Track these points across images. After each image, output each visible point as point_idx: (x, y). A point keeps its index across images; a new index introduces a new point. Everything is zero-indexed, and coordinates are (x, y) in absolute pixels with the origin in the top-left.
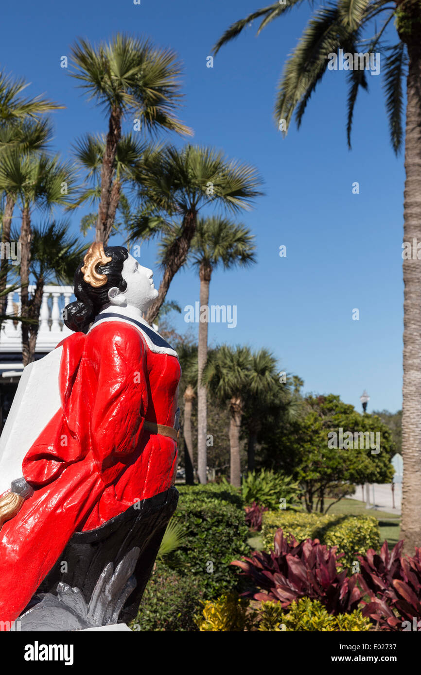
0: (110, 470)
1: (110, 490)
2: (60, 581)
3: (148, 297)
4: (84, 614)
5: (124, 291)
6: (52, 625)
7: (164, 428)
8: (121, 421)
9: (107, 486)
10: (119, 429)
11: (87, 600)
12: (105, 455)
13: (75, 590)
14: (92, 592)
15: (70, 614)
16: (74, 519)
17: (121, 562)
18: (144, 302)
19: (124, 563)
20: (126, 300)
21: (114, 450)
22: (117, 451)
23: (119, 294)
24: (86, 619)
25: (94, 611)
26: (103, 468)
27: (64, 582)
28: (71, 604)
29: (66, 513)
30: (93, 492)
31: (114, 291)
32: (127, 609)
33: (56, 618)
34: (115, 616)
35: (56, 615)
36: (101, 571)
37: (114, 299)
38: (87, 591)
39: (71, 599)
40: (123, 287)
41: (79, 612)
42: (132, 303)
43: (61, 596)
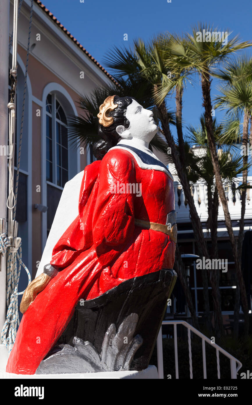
0: (105, 255)
1: (106, 270)
2: (75, 336)
3: (147, 130)
4: (97, 362)
5: (128, 128)
6: (70, 368)
7: (157, 225)
8: (109, 219)
9: (104, 267)
10: (107, 225)
11: (99, 351)
12: (98, 243)
13: (87, 343)
14: (101, 346)
15: (84, 361)
16: (77, 291)
17: (122, 324)
18: (145, 135)
19: (124, 325)
20: (130, 134)
21: (104, 240)
22: (107, 241)
23: (125, 130)
24: (99, 365)
25: (106, 360)
26: (98, 254)
27: (78, 337)
28: (86, 353)
29: (71, 286)
30: (93, 272)
31: (121, 128)
32: (137, 360)
33: (72, 362)
34: (127, 364)
35: (73, 360)
36: (106, 330)
37: (121, 134)
38: (97, 345)
39: (84, 350)
40: (127, 126)
41: (93, 360)
42: (136, 136)
43: (77, 347)
